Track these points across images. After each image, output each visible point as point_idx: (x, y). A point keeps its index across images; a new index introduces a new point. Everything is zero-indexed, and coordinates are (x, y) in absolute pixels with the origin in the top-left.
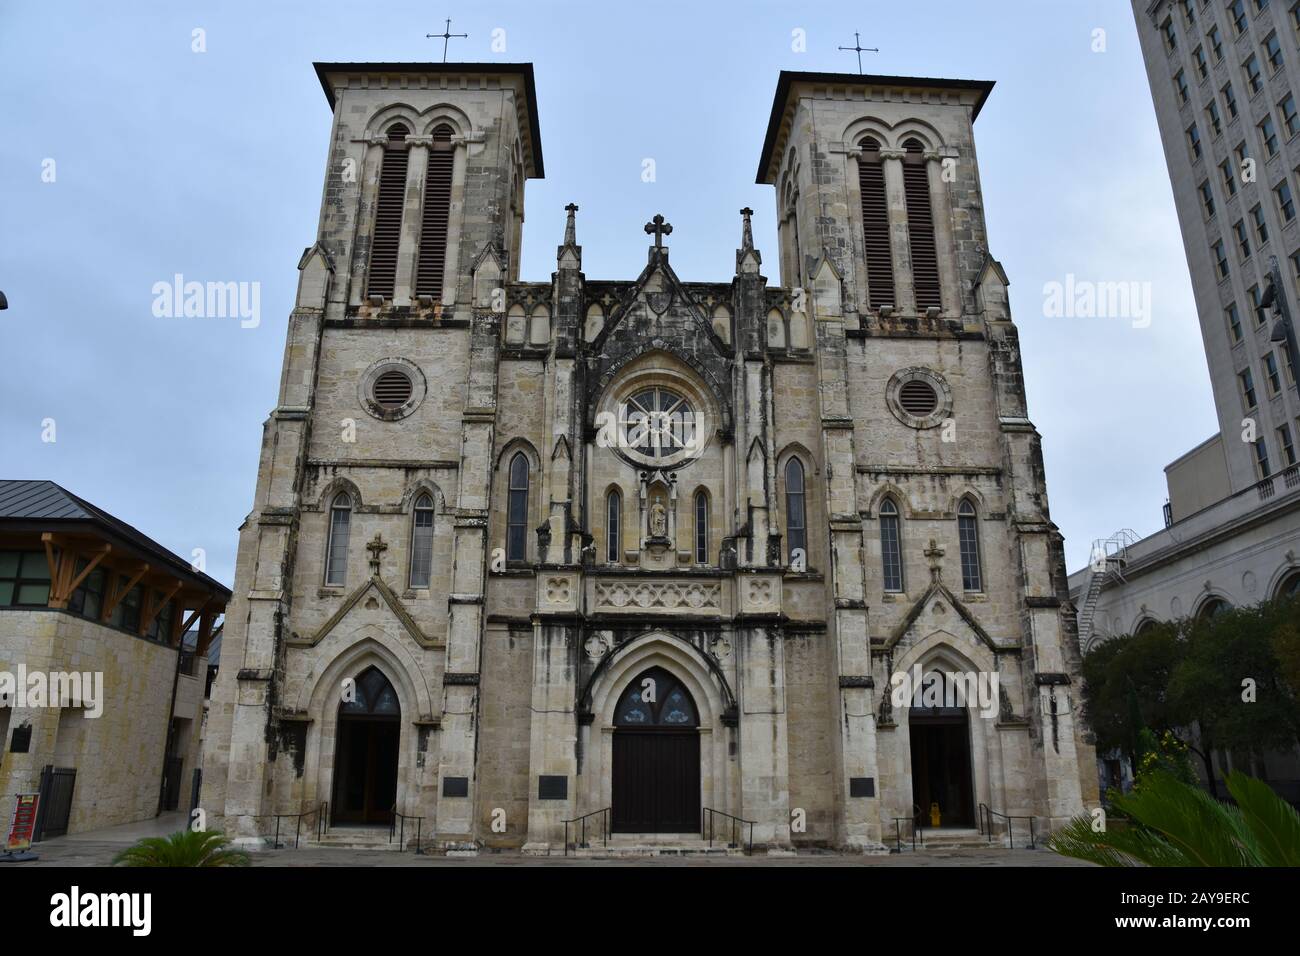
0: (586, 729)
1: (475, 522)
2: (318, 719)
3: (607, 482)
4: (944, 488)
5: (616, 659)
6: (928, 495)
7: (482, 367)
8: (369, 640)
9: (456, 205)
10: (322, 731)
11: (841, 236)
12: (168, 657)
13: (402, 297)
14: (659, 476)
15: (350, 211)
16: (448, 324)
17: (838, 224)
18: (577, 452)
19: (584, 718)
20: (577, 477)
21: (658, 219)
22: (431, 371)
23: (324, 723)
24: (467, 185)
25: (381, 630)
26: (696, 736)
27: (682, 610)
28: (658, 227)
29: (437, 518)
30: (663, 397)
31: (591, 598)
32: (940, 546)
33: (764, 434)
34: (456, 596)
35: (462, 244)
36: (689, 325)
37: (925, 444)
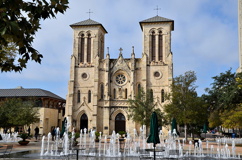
0: (111, 121)
1: (96, 95)
2: (78, 120)
3: (114, 88)
4: (159, 88)
5: (114, 112)
6: (157, 89)
7: (96, 73)
8: (84, 110)
9: (92, 47)
10: (79, 122)
11: (147, 49)
12: (57, 111)
13: (85, 62)
14: (120, 87)
15: (77, 49)
16: (92, 66)
17: (147, 47)
18: (109, 84)
19: (110, 119)
20: (109, 88)
21: (121, 48)
22: (90, 73)
23: (79, 120)
24: (93, 44)
25: (85, 109)
26: (125, 122)
27: (123, 105)
28: (121, 49)
29: (91, 94)
30: (122, 75)
31: (111, 104)
32: (158, 96)
33: (134, 82)
34: (94, 105)
35: (93, 54)
36: (125, 65)
37: (158, 82)
